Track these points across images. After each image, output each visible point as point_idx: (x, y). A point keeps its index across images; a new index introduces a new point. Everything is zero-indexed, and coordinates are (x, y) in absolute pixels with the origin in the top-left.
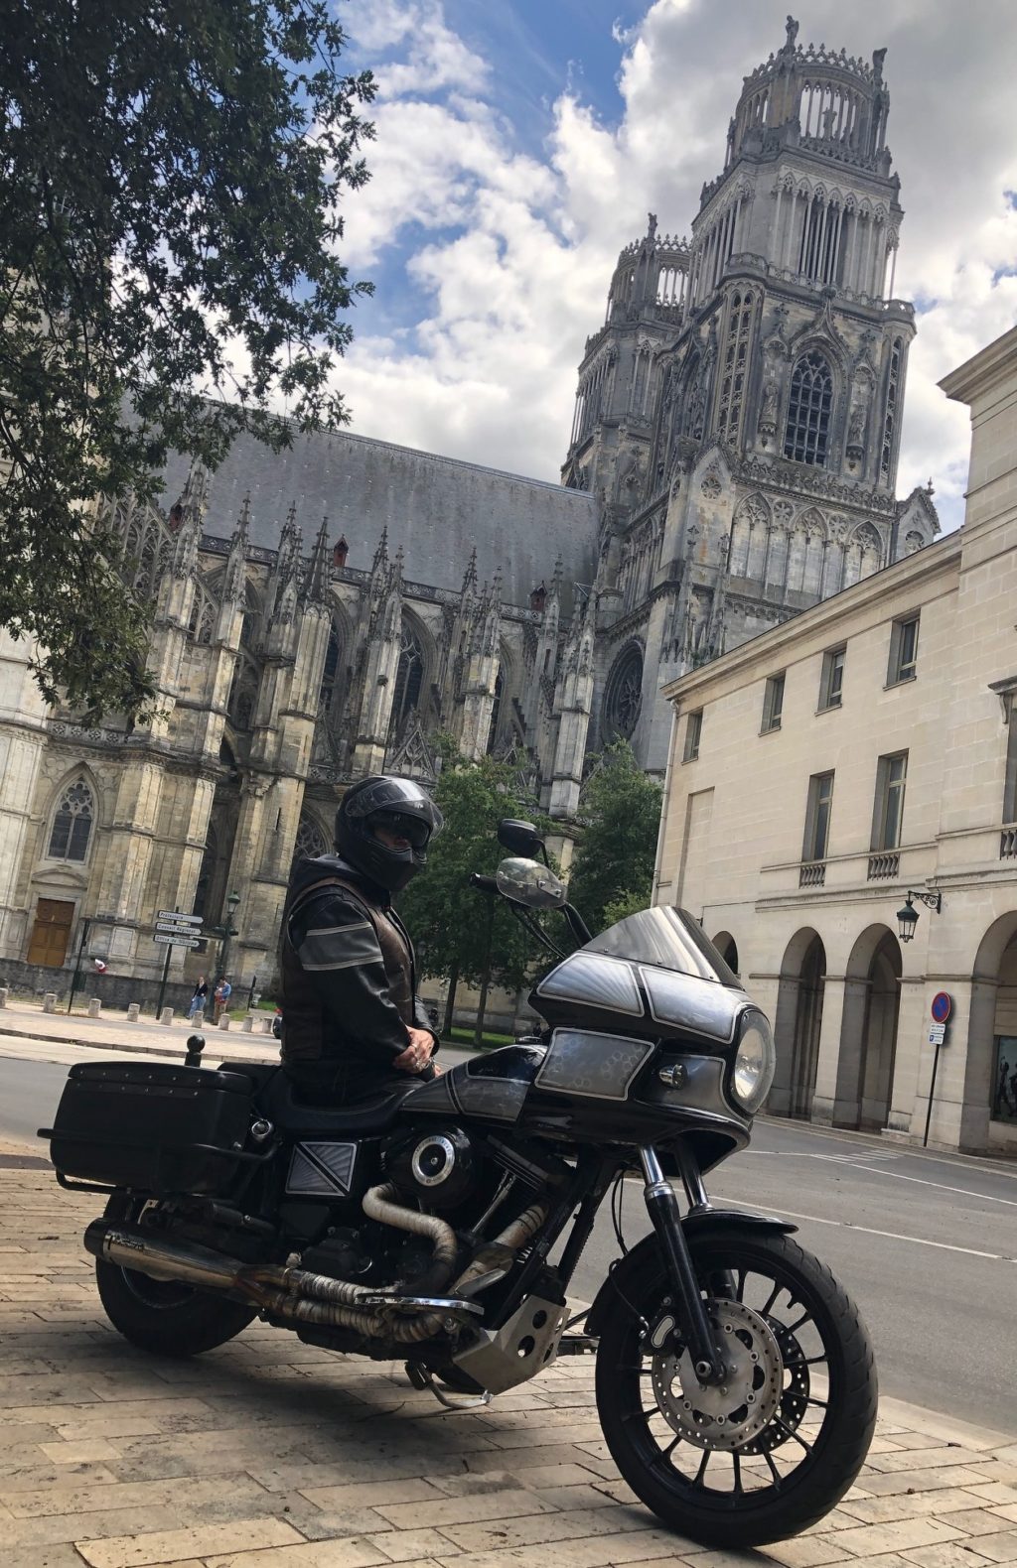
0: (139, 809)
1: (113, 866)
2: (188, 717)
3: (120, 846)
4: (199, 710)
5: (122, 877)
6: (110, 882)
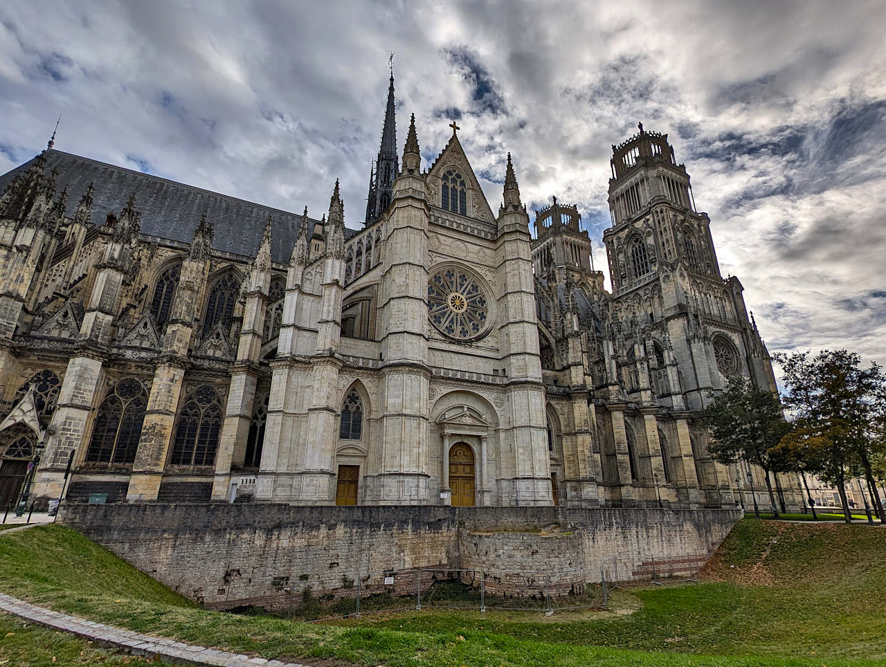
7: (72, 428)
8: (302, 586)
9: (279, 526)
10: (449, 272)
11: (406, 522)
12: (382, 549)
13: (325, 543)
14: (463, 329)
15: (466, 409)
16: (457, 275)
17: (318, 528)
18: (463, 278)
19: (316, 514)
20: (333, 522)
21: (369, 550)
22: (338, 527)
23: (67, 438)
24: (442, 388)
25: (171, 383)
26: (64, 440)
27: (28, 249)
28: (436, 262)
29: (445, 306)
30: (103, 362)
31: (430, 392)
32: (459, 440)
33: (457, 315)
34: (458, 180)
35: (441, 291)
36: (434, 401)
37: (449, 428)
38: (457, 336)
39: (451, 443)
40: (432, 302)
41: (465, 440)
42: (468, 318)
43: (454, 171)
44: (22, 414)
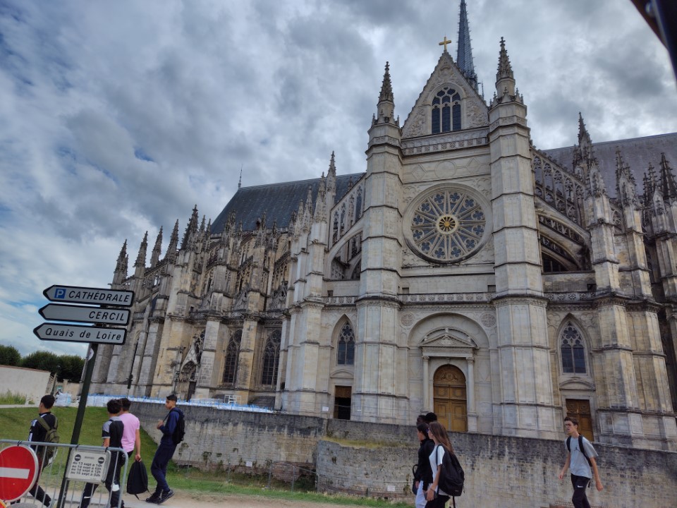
0: (619, 335)
1: (612, 373)
3: (613, 360)
4: (630, 271)
5: (622, 379)
6: (614, 384)
7: (207, 362)
8: (218, 460)
9: (207, 421)
10: (438, 195)
11: (283, 426)
12: (266, 444)
13: (231, 435)
14: (455, 249)
15: (447, 331)
16: (447, 195)
17: (227, 424)
18: (455, 197)
19: (227, 415)
20: (236, 421)
21: (257, 443)
22: (239, 425)
23: (205, 369)
24: (419, 313)
25: (248, 332)
26: (203, 370)
27: (187, 264)
28: (420, 192)
29: (433, 231)
30: (221, 322)
31: (407, 318)
32: (444, 363)
33: (447, 237)
34: (451, 96)
35: (430, 217)
36: (412, 326)
37: (428, 351)
38: (448, 257)
39: (436, 365)
40: (419, 231)
41: (452, 363)
42: (461, 236)
43: (445, 89)
44: (192, 356)
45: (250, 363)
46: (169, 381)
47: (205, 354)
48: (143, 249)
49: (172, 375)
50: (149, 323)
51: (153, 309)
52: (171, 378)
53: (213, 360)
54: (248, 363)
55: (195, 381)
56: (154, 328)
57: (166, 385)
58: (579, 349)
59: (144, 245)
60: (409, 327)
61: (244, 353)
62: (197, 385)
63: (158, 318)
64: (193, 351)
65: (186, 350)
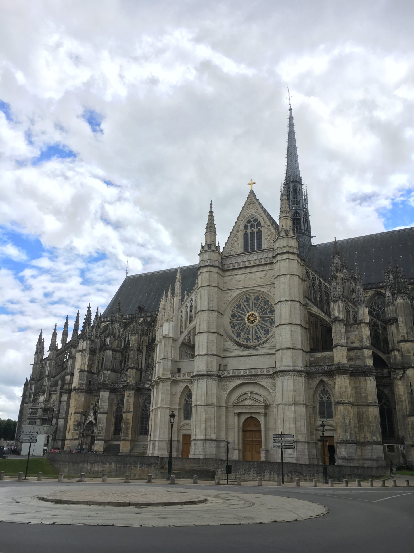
0: (343, 394)
2: (357, 353)
3: (340, 410)
4: (360, 349)
7: (101, 422)
10: (246, 298)
14: (257, 336)
15: (249, 395)
16: (252, 297)
18: (257, 299)
23: (100, 426)
24: (232, 383)
25: (128, 398)
26: (99, 427)
27: (85, 350)
28: (234, 296)
29: (243, 323)
30: (110, 392)
31: (225, 387)
32: (249, 416)
33: (252, 327)
34: (255, 224)
35: (241, 313)
36: (227, 392)
37: (238, 409)
38: (252, 343)
39: (243, 418)
40: (235, 323)
41: (253, 416)
42: (261, 327)
43: (252, 218)
44: (91, 418)
45: (131, 420)
46: (76, 437)
47: (99, 416)
48: (54, 337)
49: (78, 432)
50: (61, 395)
51: (63, 384)
52: (77, 434)
53: (105, 420)
54: (129, 421)
55: (94, 435)
56: (65, 398)
57: (75, 440)
58: (329, 403)
59: (55, 335)
60: (226, 392)
61: (126, 414)
62: (96, 438)
63: (67, 390)
64: (92, 414)
65: (87, 413)
